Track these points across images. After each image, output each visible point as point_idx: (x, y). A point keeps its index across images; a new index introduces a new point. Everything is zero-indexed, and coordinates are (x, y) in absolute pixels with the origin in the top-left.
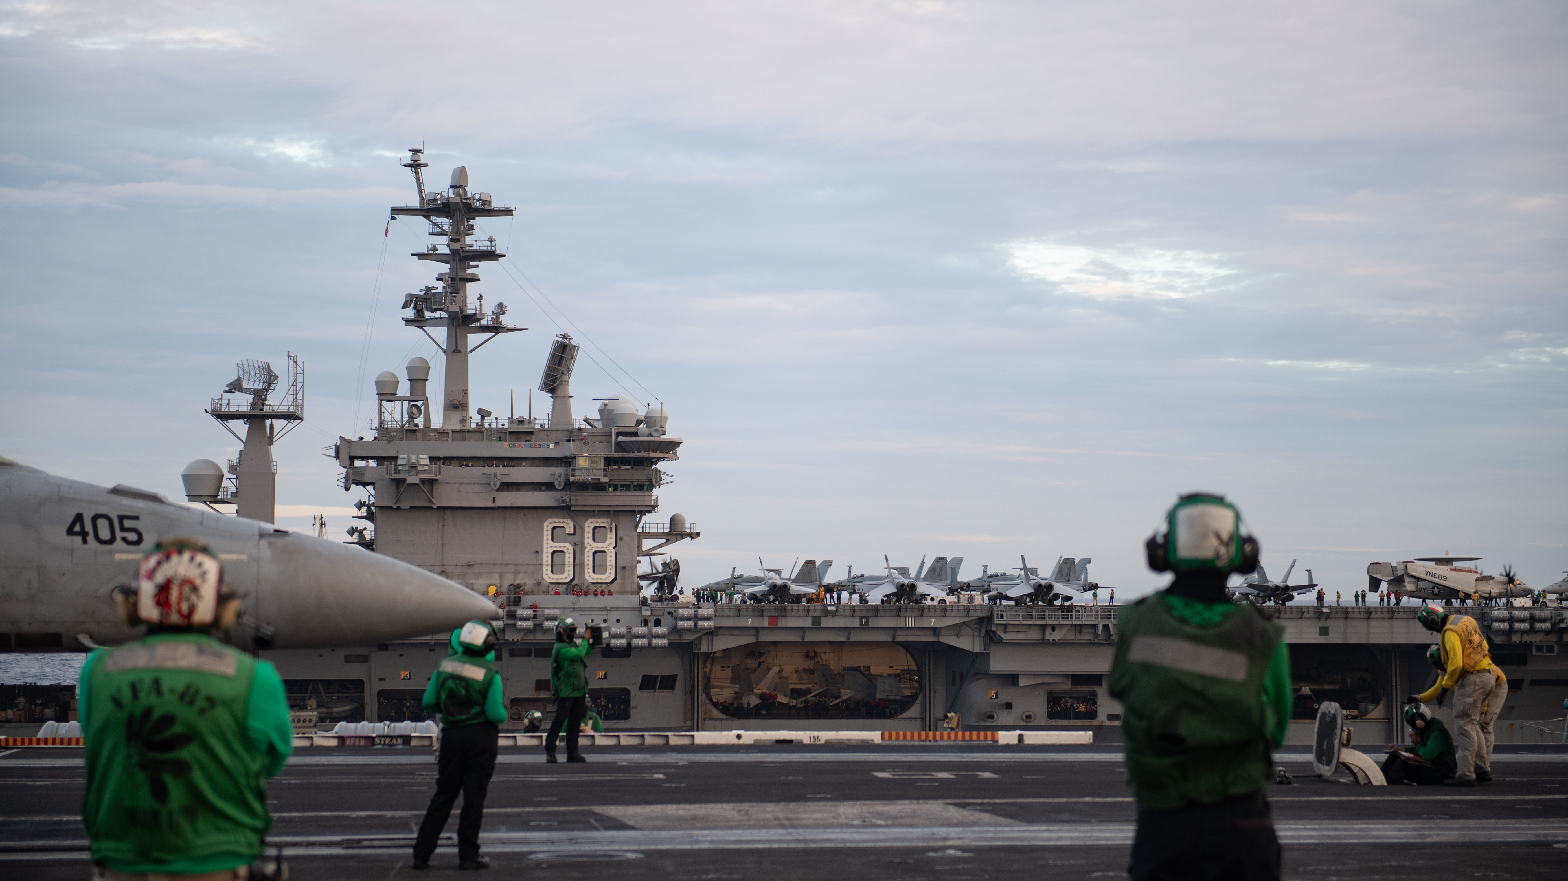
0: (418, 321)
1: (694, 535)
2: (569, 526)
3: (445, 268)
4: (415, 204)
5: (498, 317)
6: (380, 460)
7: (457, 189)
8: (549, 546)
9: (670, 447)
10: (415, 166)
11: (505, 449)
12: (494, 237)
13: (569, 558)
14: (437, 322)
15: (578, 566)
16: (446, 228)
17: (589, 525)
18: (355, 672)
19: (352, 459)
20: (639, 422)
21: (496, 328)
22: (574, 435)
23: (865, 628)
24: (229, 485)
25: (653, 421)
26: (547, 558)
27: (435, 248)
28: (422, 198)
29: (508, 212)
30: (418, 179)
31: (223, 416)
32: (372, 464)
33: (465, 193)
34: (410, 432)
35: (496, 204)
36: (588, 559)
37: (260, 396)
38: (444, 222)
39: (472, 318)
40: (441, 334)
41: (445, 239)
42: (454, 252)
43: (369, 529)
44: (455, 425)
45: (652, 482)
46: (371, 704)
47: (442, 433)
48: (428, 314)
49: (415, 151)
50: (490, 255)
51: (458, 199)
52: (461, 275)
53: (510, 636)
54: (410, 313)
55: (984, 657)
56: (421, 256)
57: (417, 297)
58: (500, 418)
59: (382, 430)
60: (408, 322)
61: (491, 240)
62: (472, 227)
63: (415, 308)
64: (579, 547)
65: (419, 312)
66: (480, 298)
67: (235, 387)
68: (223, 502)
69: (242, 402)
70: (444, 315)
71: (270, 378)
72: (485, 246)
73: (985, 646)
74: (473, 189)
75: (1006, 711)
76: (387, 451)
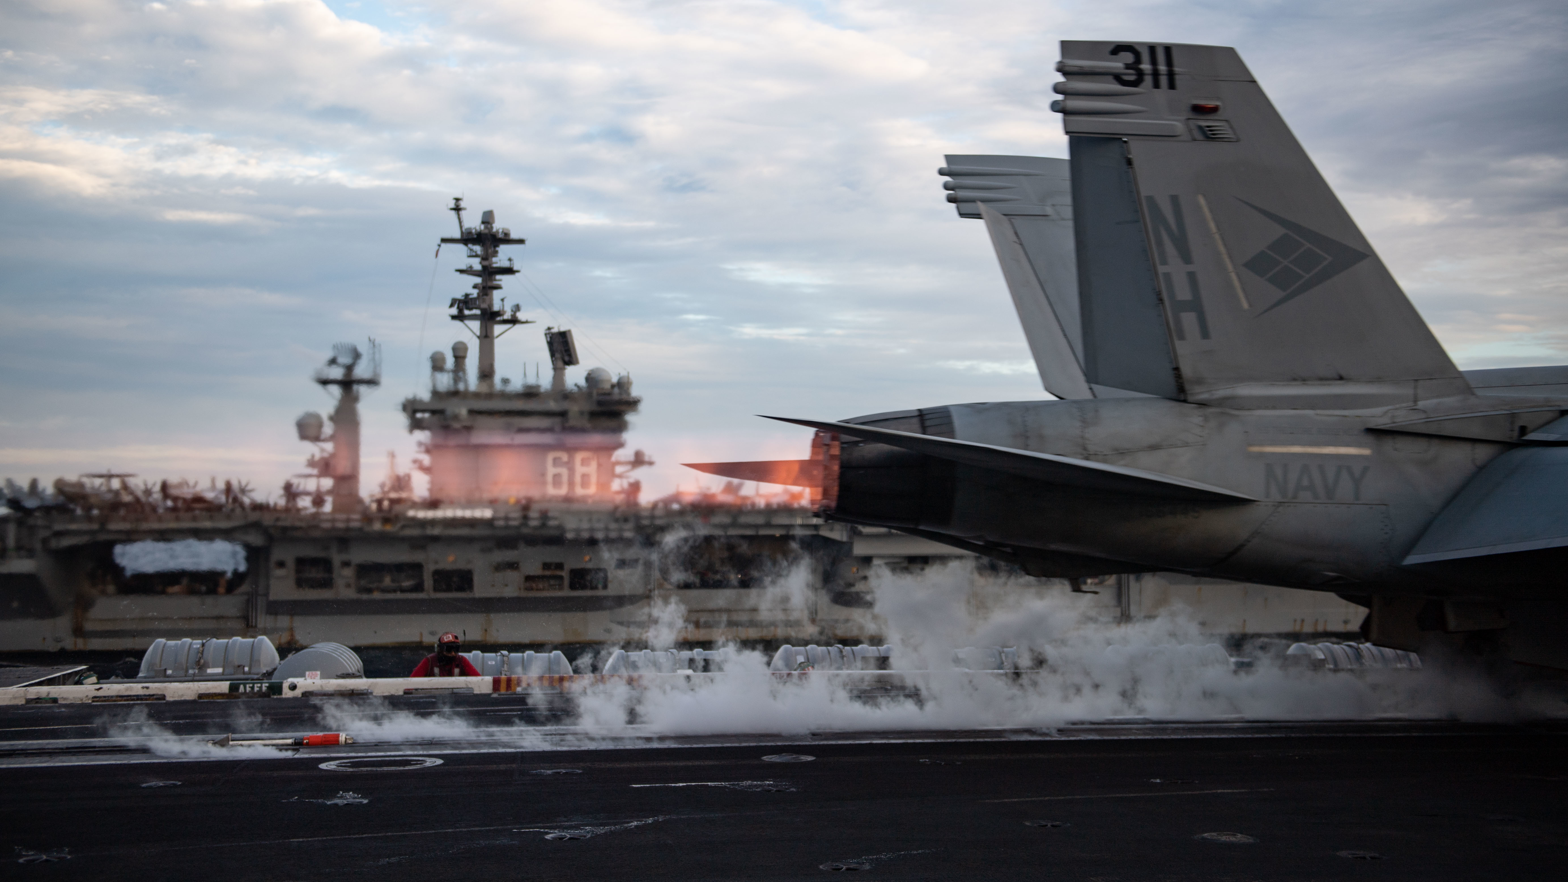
0: (460, 317)
1: (651, 463)
2: (564, 457)
3: (478, 280)
4: (457, 235)
5: (515, 313)
6: (434, 412)
7: (486, 225)
8: (551, 471)
9: (633, 404)
10: (457, 209)
11: (520, 405)
12: (513, 257)
13: (565, 478)
14: (473, 317)
15: (571, 484)
16: (479, 253)
17: (579, 457)
18: (417, 557)
19: (415, 411)
20: (613, 386)
21: (514, 321)
22: (566, 396)
23: (768, 525)
24: (328, 429)
25: (623, 385)
26: (549, 478)
27: (471, 267)
28: (462, 233)
29: (521, 241)
30: (459, 219)
31: (325, 382)
32: (427, 415)
33: (492, 228)
34: (454, 394)
35: (514, 235)
36: (578, 479)
37: (349, 368)
38: (478, 249)
39: (498, 314)
40: (475, 325)
41: (478, 260)
42: (485, 268)
43: (426, 460)
44: (484, 389)
45: (622, 427)
46: (428, 582)
47: (477, 395)
48: (467, 312)
49: (457, 200)
50: (509, 271)
51: (487, 231)
52: (489, 284)
53: (525, 531)
54: (454, 311)
55: (850, 544)
56: (461, 271)
57: (460, 301)
58: (517, 384)
59: (435, 393)
60: (454, 317)
61: (510, 260)
62: (496, 252)
63: (458, 307)
64: (572, 471)
65: (460, 311)
66: (503, 300)
67: (333, 362)
68: (325, 440)
69: (337, 373)
70: (477, 312)
71: (357, 356)
72: (505, 264)
73: (850, 537)
74: (498, 226)
75: (863, 582)
76: (438, 406)
